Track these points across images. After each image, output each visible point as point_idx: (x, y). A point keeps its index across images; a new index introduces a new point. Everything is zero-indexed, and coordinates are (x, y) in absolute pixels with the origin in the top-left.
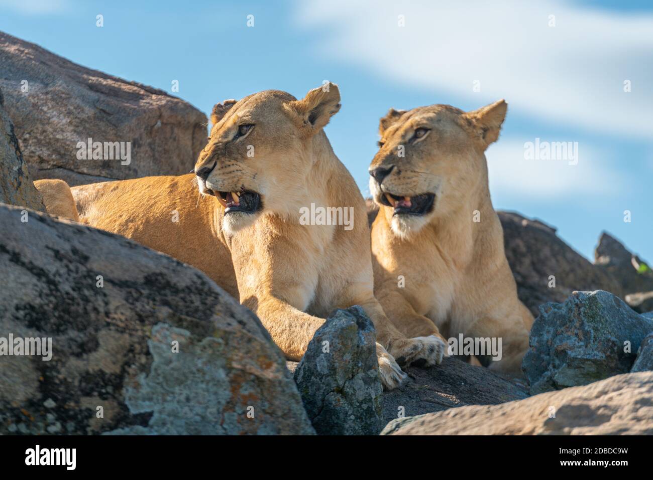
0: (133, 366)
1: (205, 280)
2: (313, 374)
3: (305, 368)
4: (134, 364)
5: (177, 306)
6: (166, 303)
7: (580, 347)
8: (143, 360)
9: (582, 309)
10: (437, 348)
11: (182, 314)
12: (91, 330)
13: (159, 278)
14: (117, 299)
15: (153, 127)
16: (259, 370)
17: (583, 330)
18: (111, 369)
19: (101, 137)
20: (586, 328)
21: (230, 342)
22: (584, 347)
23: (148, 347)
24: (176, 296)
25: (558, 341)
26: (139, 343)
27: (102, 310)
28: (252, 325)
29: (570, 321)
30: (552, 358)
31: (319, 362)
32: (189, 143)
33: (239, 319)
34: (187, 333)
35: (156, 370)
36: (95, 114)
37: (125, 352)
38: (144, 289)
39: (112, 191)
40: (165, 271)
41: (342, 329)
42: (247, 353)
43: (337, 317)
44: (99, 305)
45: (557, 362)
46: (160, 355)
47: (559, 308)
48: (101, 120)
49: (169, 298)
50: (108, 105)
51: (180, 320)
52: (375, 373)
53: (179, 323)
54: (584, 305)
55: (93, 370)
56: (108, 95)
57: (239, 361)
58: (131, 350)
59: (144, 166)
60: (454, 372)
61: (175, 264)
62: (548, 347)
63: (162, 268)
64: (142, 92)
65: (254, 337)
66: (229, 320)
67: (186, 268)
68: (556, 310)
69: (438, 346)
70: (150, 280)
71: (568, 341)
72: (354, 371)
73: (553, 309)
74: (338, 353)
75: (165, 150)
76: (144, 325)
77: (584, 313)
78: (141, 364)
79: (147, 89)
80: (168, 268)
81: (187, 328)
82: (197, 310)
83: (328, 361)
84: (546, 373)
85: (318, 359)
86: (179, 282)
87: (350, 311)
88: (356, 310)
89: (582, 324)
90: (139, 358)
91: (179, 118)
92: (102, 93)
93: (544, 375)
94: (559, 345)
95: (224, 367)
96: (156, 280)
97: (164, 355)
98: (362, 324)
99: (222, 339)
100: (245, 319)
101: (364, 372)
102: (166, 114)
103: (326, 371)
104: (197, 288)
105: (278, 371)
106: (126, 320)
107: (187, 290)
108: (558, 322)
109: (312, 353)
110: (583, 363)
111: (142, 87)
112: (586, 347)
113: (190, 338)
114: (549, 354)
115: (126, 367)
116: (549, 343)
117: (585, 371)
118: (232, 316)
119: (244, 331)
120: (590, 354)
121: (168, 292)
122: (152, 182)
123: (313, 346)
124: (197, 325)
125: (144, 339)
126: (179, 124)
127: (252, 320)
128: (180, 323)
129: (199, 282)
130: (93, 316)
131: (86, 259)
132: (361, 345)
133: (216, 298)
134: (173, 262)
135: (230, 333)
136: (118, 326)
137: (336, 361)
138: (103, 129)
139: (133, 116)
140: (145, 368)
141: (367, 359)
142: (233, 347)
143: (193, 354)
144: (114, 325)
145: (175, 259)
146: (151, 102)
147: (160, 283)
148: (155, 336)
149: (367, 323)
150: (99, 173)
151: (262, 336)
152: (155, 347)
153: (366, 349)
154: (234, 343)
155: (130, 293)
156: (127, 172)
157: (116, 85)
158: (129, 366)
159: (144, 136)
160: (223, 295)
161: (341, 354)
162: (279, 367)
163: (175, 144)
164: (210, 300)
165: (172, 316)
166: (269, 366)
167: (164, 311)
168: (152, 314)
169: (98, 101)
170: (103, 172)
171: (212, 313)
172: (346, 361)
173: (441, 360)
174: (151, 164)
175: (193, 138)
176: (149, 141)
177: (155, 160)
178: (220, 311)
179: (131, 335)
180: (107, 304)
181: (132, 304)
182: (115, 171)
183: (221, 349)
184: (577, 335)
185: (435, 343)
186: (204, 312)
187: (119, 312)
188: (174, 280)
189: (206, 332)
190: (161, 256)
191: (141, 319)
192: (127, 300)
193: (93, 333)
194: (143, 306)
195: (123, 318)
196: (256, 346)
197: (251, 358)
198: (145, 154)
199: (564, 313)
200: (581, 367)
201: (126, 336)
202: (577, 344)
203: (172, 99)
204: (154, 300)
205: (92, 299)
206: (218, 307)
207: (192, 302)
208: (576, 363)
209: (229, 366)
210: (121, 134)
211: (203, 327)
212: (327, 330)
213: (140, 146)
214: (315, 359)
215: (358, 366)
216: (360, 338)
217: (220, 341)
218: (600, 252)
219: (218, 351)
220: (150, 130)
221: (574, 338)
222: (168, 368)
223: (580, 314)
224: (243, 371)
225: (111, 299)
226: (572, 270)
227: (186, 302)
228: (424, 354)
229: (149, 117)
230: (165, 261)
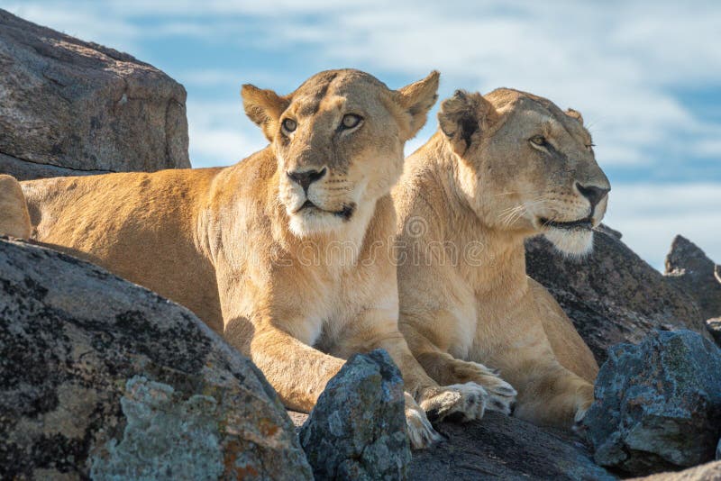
0: (101, 430)
1: (193, 321)
2: (323, 435)
3: (313, 427)
4: (102, 427)
5: (158, 355)
6: (143, 350)
7: (660, 401)
8: (114, 422)
9: (662, 354)
10: (477, 398)
11: (163, 365)
12: (49, 383)
13: (136, 317)
14: (81, 344)
15: (116, 102)
16: (260, 437)
17: (663, 379)
18: (72, 433)
19: (51, 115)
20: (668, 377)
21: (224, 402)
22: (664, 403)
23: (120, 406)
24: (156, 341)
25: (631, 394)
26: (109, 401)
27: (62, 358)
28: (252, 379)
29: (647, 368)
30: (622, 414)
31: (332, 421)
32: (162, 123)
33: (236, 372)
34: (171, 389)
35: (129, 435)
36: (44, 85)
37: (91, 412)
38: (116, 332)
39: (68, 190)
40: (143, 309)
41: (363, 380)
42: (245, 415)
43: (355, 365)
44: (60, 352)
45: (629, 420)
46: (136, 417)
47: (633, 351)
48: (50, 92)
49: (148, 344)
50: (60, 74)
51: (162, 372)
52: (403, 436)
53: (161, 375)
54: (665, 349)
55: (51, 435)
56: (60, 60)
57: (236, 425)
58: (99, 409)
59: (105, 152)
60: (498, 430)
61: (156, 300)
62: (618, 400)
63: (140, 306)
64: (103, 57)
65: (254, 394)
66: (224, 373)
67: (169, 305)
68: (629, 353)
69: (480, 396)
70: (125, 321)
71: (644, 394)
72: (376, 433)
73: (625, 352)
74: (357, 410)
75: (131, 132)
76: (115, 379)
77: (665, 358)
78: (111, 428)
79: (109, 52)
80: (147, 305)
81: (170, 382)
82: (183, 360)
83: (344, 420)
84: (615, 433)
85: (330, 418)
86: (160, 323)
87: (372, 356)
88: (380, 355)
89: (663, 373)
90: (109, 420)
91: (150, 91)
92: (53, 57)
93: (612, 435)
94: (632, 398)
95: (215, 433)
96: (132, 320)
97: (140, 417)
98: (387, 373)
99: (215, 397)
100: (243, 372)
101: (389, 434)
102: (133, 85)
103: (340, 433)
104: (183, 332)
105: (284, 438)
106: (93, 371)
107: (170, 335)
108: (631, 369)
109: (324, 410)
110: (663, 423)
111: (103, 50)
112: (667, 401)
113: (173, 395)
114: (619, 410)
115: (92, 431)
116: (620, 395)
117: (665, 433)
118: (228, 367)
119: (243, 387)
120: (671, 411)
121: (146, 335)
122: (119, 180)
123: (324, 401)
124: (182, 379)
125: (115, 395)
126: (150, 100)
127: (252, 374)
128: (161, 377)
129: (186, 323)
130: (51, 365)
131: (43, 292)
132: (386, 400)
133: (207, 344)
134: (153, 297)
135: (224, 389)
136: (83, 379)
137: (354, 420)
138: (54, 104)
139: (92, 88)
140: (115, 433)
141: (392, 418)
142: (227, 406)
143: (177, 415)
144: (78, 377)
145: (155, 294)
146: (115, 70)
147: (136, 324)
148: (130, 393)
149: (394, 372)
150: (47, 161)
151: (264, 393)
152: (129, 406)
153: (391, 406)
154: (229, 402)
155: (99, 336)
156: (83, 159)
157: (71, 47)
158: (97, 430)
159: (106, 114)
160: (216, 340)
161: (360, 412)
162: (286, 433)
163: (145, 124)
164: (199, 347)
165: (151, 367)
166: (272, 432)
167: (141, 361)
168: (127, 364)
169: (48, 68)
170: (53, 159)
171: (202, 363)
172: (366, 420)
173: (482, 414)
174: (114, 149)
175: (167, 116)
176: (111, 120)
177: (119, 144)
178: (211, 361)
179: (99, 390)
180: (69, 350)
181: (101, 351)
182: (67, 158)
183: (213, 409)
184: (655, 386)
185: (476, 393)
186: (192, 362)
187: (83, 360)
188: (155, 320)
189: (195, 389)
190: (138, 289)
191: (113, 370)
192: (95, 346)
193: (51, 387)
194: (116, 354)
195: (89, 369)
196: (256, 406)
197: (251, 421)
198: (106, 137)
199: (639, 357)
200: (660, 427)
201: (93, 391)
202: (655, 398)
203: (141, 67)
204: (129, 346)
205: (51, 344)
206: (210, 356)
207: (177, 349)
208: (654, 422)
209: (221, 431)
210: (76, 112)
211: (191, 382)
212: (343, 380)
213: (99, 127)
214: (327, 417)
215: (381, 427)
216: (385, 391)
217: (212, 399)
218: (672, 262)
219: (209, 412)
220: (113, 107)
221: (651, 390)
222: (145, 433)
223: (660, 359)
224: (240, 437)
225: (75, 345)
226: (640, 288)
227: (169, 349)
228: (462, 406)
229: (113, 90)
230: (143, 296)
